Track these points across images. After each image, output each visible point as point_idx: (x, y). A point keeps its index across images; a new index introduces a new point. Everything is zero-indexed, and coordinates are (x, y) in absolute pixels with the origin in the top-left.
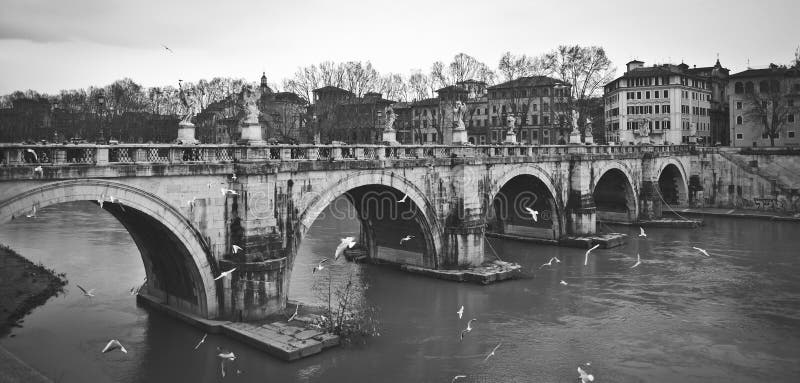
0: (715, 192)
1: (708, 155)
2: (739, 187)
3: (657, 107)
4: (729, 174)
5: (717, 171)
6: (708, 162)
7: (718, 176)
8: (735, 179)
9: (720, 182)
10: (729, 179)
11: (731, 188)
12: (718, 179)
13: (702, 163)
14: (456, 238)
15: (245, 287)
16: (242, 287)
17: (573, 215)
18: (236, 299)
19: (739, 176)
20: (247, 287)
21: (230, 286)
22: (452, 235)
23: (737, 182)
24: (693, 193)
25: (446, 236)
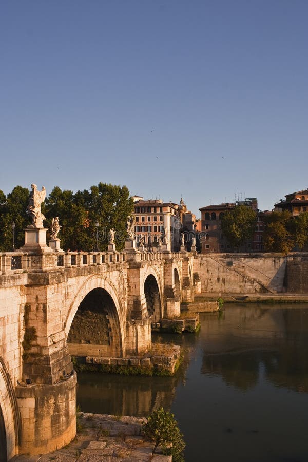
0: (208, 282)
1: (204, 259)
2: (223, 278)
3: (155, 227)
4: (217, 271)
5: (210, 269)
6: (204, 264)
7: (210, 272)
8: (221, 273)
9: (211, 276)
10: (217, 274)
11: (218, 279)
12: (210, 274)
13: (201, 264)
14: (136, 329)
15: (52, 413)
16: (48, 413)
17: (169, 303)
18: (40, 429)
19: (223, 272)
20: (54, 412)
21: (33, 415)
22: (133, 327)
23: (222, 276)
24: (195, 283)
25: (128, 327)
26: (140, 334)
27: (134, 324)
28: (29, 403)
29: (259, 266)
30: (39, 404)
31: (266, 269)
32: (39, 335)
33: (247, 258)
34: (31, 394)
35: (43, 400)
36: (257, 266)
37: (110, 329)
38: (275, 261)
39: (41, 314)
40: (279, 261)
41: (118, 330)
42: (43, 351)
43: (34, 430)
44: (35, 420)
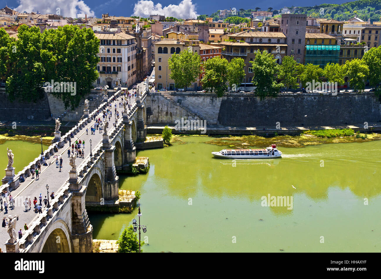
0: (158, 115)
1: (156, 96)
2: (170, 112)
3: (114, 58)
4: (166, 106)
5: (160, 105)
6: (156, 100)
7: (160, 107)
8: (169, 109)
9: (161, 110)
10: (166, 109)
11: (167, 113)
12: (160, 109)
13: (153, 100)
14: (111, 186)
15: (85, 243)
16: (84, 244)
17: (128, 153)
18: (81, 249)
19: (171, 107)
20: (86, 243)
21: (78, 245)
22: (109, 185)
23: (170, 110)
24: (148, 117)
25: (105, 186)
26: (112, 189)
27: (109, 183)
28: (77, 241)
29: (200, 103)
30: (81, 240)
31: (205, 106)
32: (78, 215)
33: (190, 96)
34: (78, 237)
35: (82, 239)
36: (198, 103)
37: (96, 188)
38: (212, 100)
39: (79, 207)
40: (216, 100)
41: (100, 189)
42: (81, 221)
43: (79, 250)
44: (79, 247)
